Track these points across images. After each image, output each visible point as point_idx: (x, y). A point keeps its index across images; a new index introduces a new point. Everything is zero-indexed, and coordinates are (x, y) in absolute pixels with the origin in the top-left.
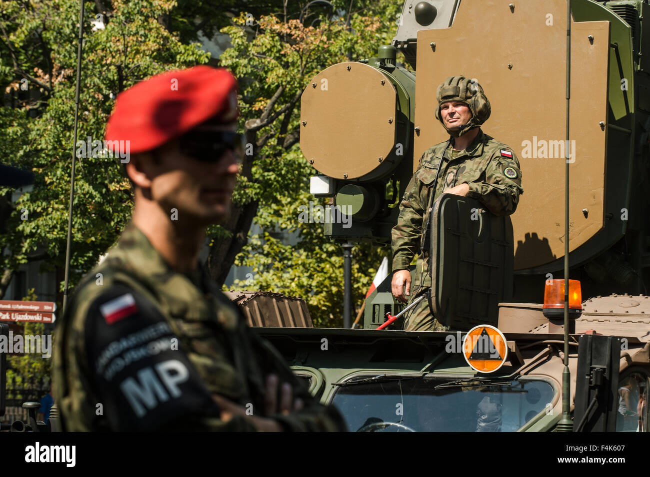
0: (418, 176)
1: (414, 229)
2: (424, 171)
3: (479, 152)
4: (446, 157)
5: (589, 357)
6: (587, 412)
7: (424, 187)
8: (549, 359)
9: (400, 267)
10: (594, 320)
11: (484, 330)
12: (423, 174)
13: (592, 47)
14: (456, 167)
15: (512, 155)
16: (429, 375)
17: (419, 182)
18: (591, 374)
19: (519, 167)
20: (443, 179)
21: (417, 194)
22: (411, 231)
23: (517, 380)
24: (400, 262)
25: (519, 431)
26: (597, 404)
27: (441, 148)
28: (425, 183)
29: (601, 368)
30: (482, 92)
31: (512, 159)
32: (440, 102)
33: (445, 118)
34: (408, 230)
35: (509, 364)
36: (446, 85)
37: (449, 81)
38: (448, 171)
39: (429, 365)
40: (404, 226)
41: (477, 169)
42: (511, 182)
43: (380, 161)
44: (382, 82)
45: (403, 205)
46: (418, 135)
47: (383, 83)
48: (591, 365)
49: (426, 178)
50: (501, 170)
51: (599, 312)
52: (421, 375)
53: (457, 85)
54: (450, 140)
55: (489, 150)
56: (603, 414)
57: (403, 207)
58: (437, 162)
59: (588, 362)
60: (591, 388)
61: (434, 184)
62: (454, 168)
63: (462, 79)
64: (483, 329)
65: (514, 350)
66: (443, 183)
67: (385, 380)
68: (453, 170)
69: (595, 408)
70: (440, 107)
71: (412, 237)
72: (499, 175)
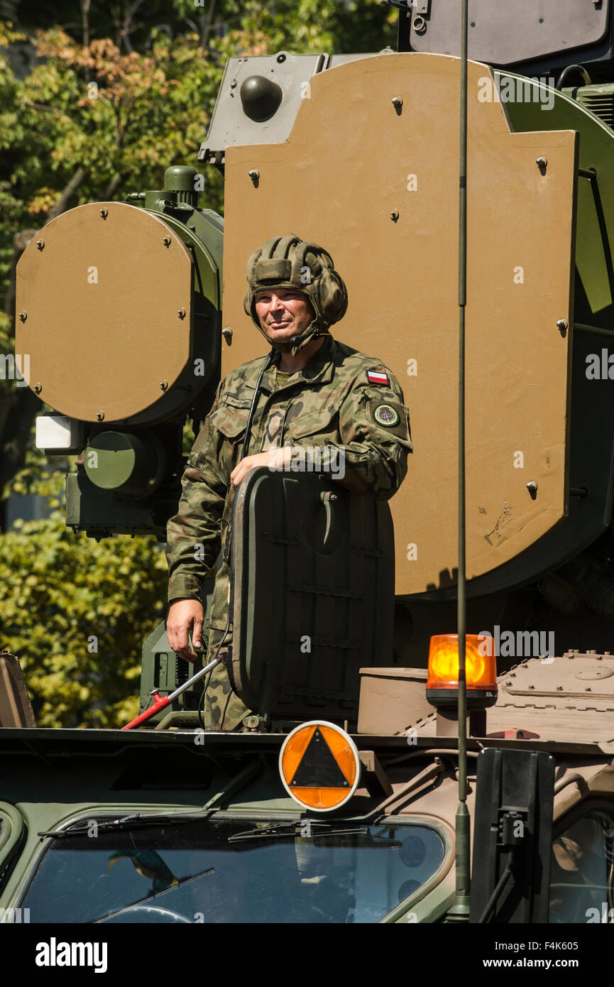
0: (215, 422)
1: (209, 521)
2: (224, 412)
3: (327, 377)
4: (265, 387)
5: (496, 792)
6: (494, 895)
7: (226, 443)
8: (437, 784)
9: (181, 593)
10: (527, 706)
11: (317, 730)
12: (224, 419)
13: (544, 180)
14: (286, 403)
15: (388, 380)
16: (220, 814)
17: (216, 434)
18: (500, 823)
19: (402, 400)
20: (261, 428)
21: (212, 456)
22: (203, 526)
23: (378, 824)
24: (183, 584)
25: (384, 921)
26: (512, 879)
27: (254, 369)
28: (228, 436)
29: (519, 813)
30: (331, 267)
31: (388, 386)
32: (253, 288)
33: (265, 318)
34: (197, 523)
35: (364, 792)
36: (264, 258)
37: (270, 249)
38: (271, 412)
39: (219, 795)
40: (190, 516)
41: (323, 407)
42: (386, 435)
43: (164, 389)
44: (166, 240)
45: (188, 477)
46: (229, 343)
47: (167, 244)
48: (500, 805)
49: (230, 426)
50: (368, 413)
51: (538, 689)
52: (204, 815)
53: (286, 256)
54: (272, 355)
55: (347, 372)
56: (523, 900)
57: (187, 481)
58: (250, 395)
59: (495, 800)
60: (500, 850)
61: (245, 436)
62: (281, 407)
63: (295, 242)
64: (315, 728)
65: (372, 767)
66: (262, 435)
67: (139, 824)
68: (279, 409)
69: (509, 887)
70: (254, 297)
71: (205, 537)
72: (364, 422)
